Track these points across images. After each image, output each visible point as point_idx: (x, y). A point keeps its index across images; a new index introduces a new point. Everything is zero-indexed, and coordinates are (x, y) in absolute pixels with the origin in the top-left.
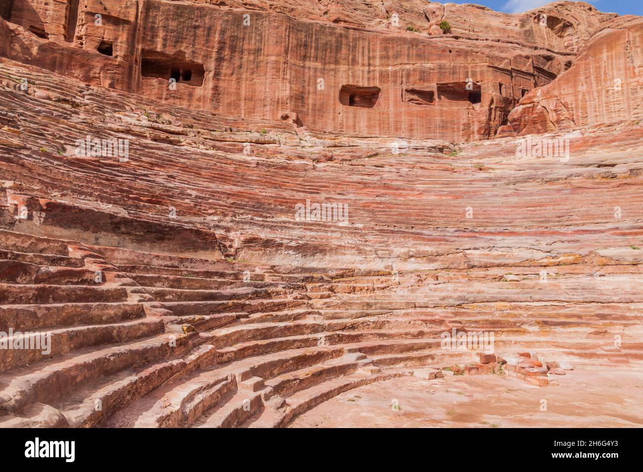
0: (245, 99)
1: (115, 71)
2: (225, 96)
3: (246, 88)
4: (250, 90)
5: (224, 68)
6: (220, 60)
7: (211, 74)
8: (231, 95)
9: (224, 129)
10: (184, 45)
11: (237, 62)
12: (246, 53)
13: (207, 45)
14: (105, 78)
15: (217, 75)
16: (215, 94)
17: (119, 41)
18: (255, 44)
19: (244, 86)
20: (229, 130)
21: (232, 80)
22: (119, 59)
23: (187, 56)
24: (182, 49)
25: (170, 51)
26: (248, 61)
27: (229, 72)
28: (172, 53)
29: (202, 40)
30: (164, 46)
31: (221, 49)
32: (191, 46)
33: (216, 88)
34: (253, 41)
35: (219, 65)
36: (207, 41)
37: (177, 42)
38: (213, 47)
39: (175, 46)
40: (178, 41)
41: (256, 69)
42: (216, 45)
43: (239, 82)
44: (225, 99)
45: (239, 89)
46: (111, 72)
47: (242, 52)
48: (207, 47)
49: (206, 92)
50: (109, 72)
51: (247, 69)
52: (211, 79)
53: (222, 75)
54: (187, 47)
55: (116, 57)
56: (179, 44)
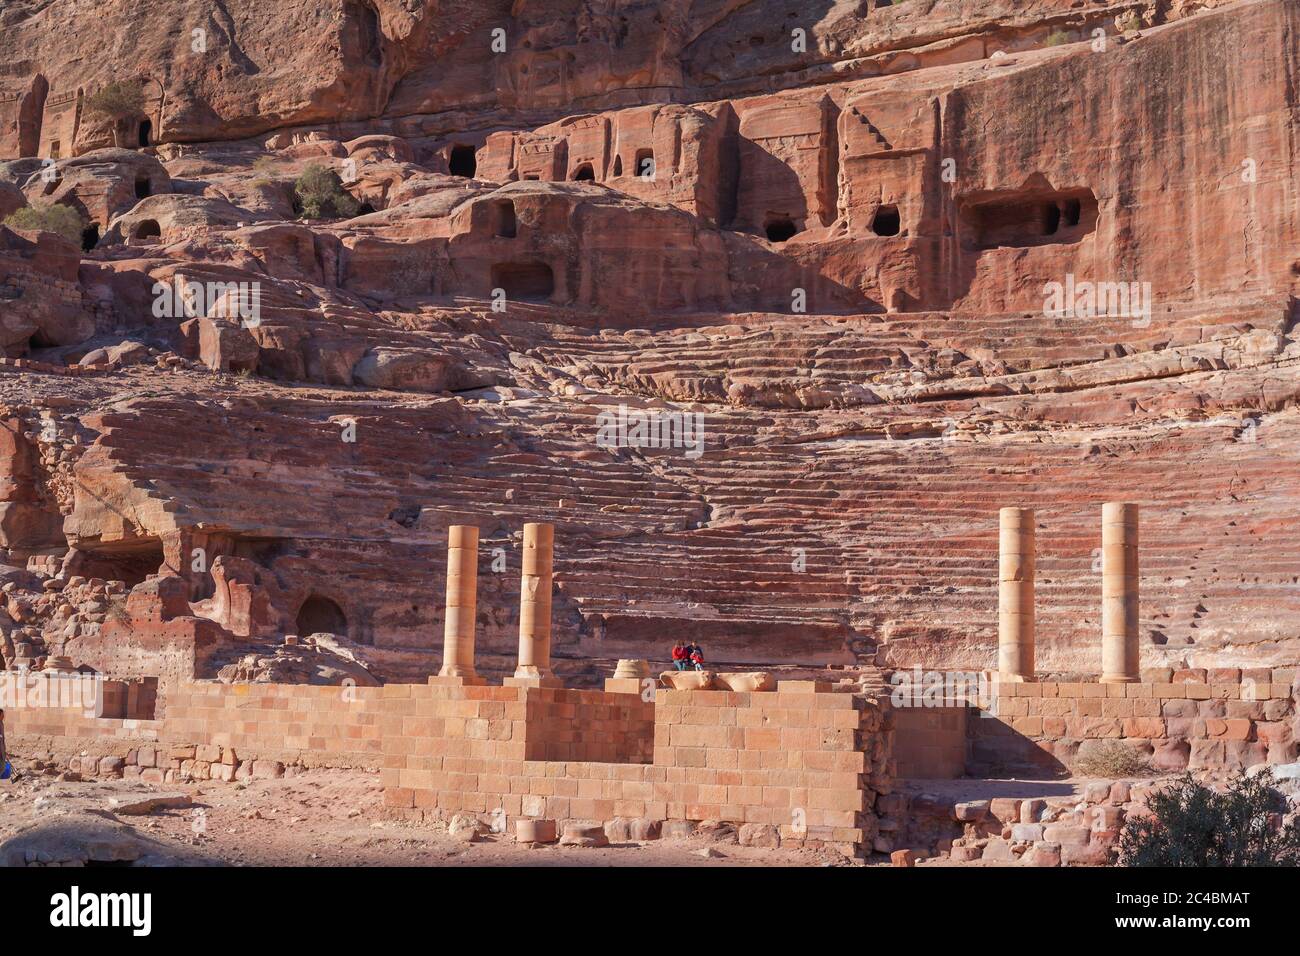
0: (1201, 243)
1: (903, 265)
2: (1150, 247)
3: (1199, 216)
4: (1212, 214)
5: (1143, 179)
6: (1129, 164)
7: (1113, 204)
8: (1166, 240)
9: (1102, 353)
10: (1044, 156)
11: (1171, 156)
12: (1191, 127)
13: (1094, 139)
14: (888, 283)
15: (1126, 200)
16: (1125, 248)
17: (908, 197)
18: (1210, 97)
19: (1194, 210)
20: (1113, 354)
21: (1164, 204)
22: (911, 236)
23: (1052, 180)
24: (1040, 167)
25: (1015, 181)
26: (1200, 146)
27: (1154, 185)
28: (1019, 184)
29: (1082, 132)
30: (1001, 174)
31: (1129, 138)
32: (1058, 154)
33: (1126, 233)
34: (1206, 92)
35: (1129, 177)
36: (1094, 132)
37: (1027, 155)
38: (1110, 140)
39: (1023, 167)
40: (1029, 153)
41: (1219, 160)
42: (1117, 134)
43: (1181, 203)
44: (1151, 256)
45: (1184, 219)
46: (896, 268)
47: (1181, 128)
48: (1095, 145)
49: (1104, 249)
50: (893, 269)
51: (1199, 165)
52: (1112, 215)
53: (1139, 197)
54: (1050, 161)
55: (905, 233)
56: (1033, 158)
